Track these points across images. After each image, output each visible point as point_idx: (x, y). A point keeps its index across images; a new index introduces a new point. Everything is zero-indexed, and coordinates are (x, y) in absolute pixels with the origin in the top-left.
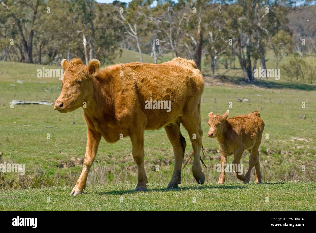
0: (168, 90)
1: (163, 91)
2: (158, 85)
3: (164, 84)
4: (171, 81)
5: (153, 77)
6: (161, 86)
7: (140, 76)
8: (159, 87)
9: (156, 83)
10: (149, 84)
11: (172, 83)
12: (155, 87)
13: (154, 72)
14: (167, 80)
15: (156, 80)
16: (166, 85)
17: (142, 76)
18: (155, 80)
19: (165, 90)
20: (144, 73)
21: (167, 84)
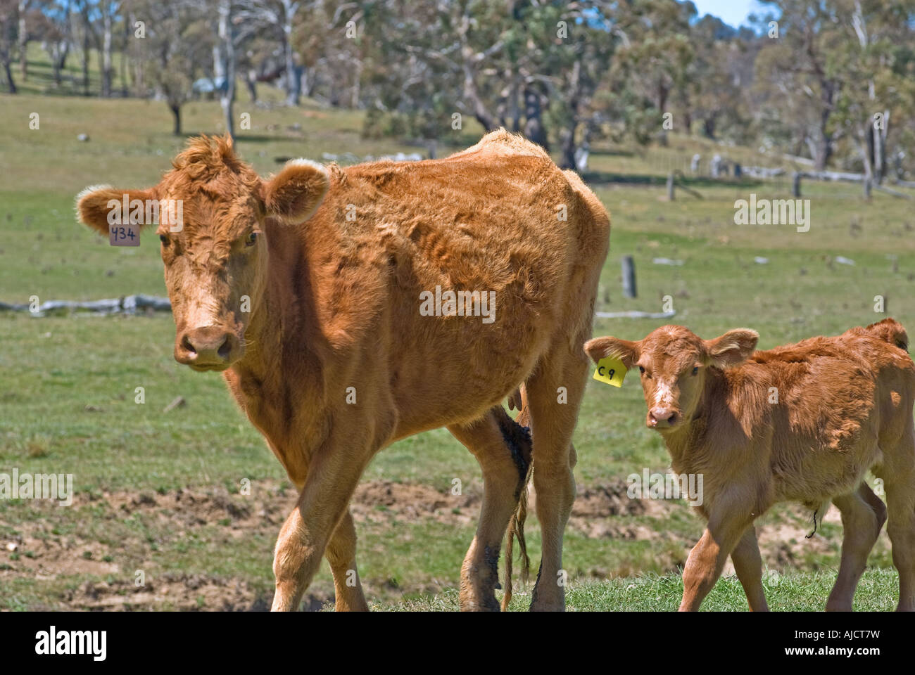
0: (516, 261)
1: (497, 268)
2: (476, 244)
3: (498, 240)
4: (520, 224)
5: (454, 215)
6: (489, 246)
7: (406, 215)
8: (481, 255)
9: (467, 237)
10: (439, 246)
11: (525, 230)
12: (465, 254)
13: (455, 193)
14: (506, 219)
15: (468, 227)
16: (507, 242)
17: (412, 215)
18: (462, 225)
19: (503, 261)
20: (417, 200)
21: (508, 238)
